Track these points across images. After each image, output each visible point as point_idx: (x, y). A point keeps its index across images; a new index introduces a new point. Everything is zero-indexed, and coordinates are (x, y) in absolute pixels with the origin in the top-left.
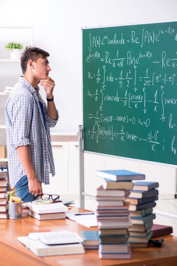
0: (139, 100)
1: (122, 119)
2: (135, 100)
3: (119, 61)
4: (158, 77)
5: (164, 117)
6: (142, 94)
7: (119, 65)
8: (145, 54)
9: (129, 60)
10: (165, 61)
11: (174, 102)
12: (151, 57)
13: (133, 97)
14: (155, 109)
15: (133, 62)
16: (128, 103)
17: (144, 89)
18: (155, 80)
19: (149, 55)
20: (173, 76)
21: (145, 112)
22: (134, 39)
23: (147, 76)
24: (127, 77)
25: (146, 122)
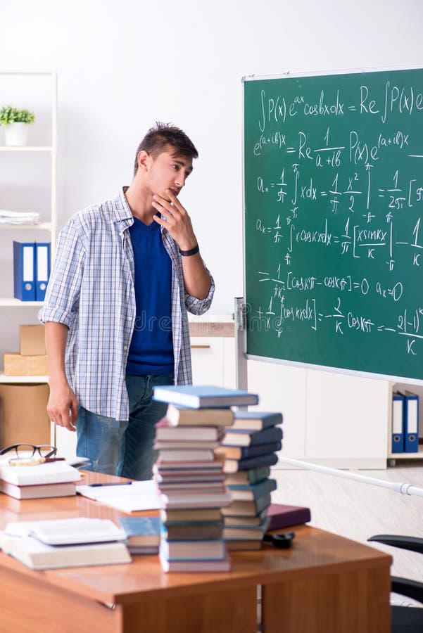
0: (378, 241)
1: (339, 283)
2: (369, 241)
3: (331, 154)
6: (385, 228)
7: (331, 163)
8: (393, 137)
9: (354, 149)
12: (404, 144)
13: (362, 235)
15: (364, 155)
16: (351, 247)
17: (389, 215)
18: (414, 196)
19: (400, 140)
21: (391, 268)
22: (366, 104)
23: (396, 186)
24: (350, 190)
25: (394, 289)
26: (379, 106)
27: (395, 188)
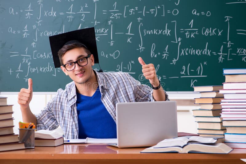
4: (132, 10)
5: (142, 47)
11: (158, 32)
14: (129, 40)
17: (110, 21)
21: (112, 44)
23: (115, 9)
24: (82, 11)
25: (114, 54)
27: (114, 10)
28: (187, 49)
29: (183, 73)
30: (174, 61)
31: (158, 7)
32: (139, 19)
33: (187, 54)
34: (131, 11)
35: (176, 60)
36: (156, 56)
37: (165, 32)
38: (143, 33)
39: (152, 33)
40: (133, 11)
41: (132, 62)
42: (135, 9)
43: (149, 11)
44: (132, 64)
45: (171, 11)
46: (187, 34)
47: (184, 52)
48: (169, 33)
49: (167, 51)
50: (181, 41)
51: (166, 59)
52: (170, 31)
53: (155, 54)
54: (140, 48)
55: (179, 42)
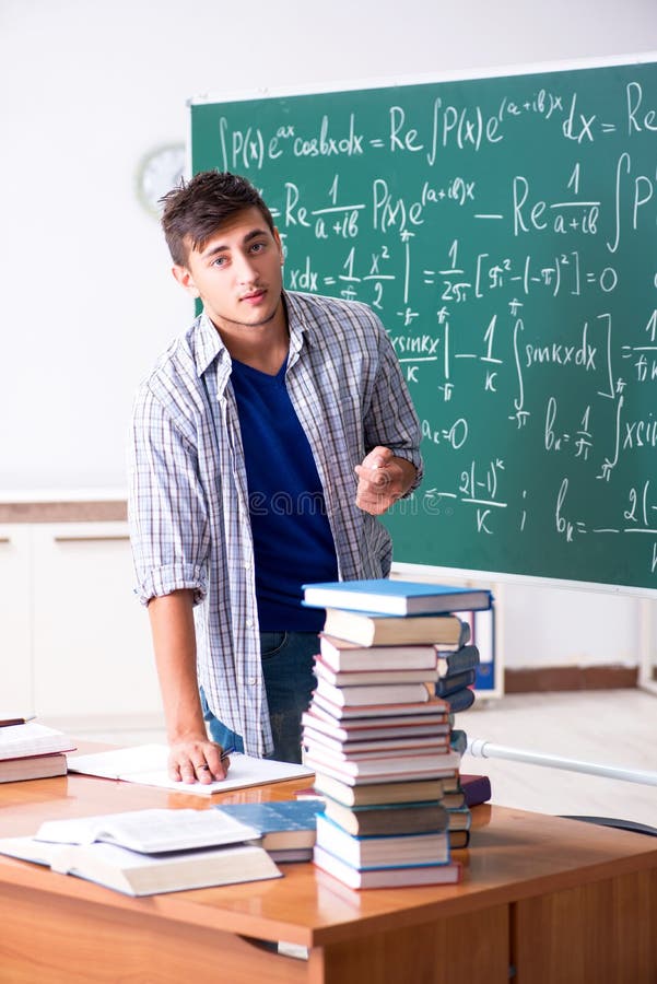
0: (425, 354)
2: (408, 354)
3: (340, 217)
4: (497, 269)
5: (522, 410)
6: (436, 332)
7: (341, 231)
8: (447, 186)
9: (380, 210)
10: (526, 212)
11: (563, 354)
12: (468, 198)
14: (489, 382)
15: (398, 218)
17: (442, 312)
18: (486, 281)
19: (460, 192)
20: (560, 264)
21: (447, 396)
22: (401, 136)
23: (454, 266)
24: (375, 274)
25: (453, 430)
26: (424, 139)
27: (451, 269)
28: (642, 423)
29: (631, 516)
30: (606, 466)
31: (564, 261)
32: (513, 304)
33: (640, 444)
34: (493, 273)
35: (611, 466)
36: (557, 447)
37: (581, 354)
38: (524, 359)
39: (548, 358)
40: (498, 273)
41: (499, 464)
42: (502, 266)
43: (540, 277)
44: (497, 469)
45: (597, 277)
46: (640, 363)
47: (634, 434)
48: (591, 359)
49: (586, 429)
50: (623, 394)
51: (586, 458)
52: (595, 350)
53: (556, 440)
54: (518, 415)
55: (618, 395)
